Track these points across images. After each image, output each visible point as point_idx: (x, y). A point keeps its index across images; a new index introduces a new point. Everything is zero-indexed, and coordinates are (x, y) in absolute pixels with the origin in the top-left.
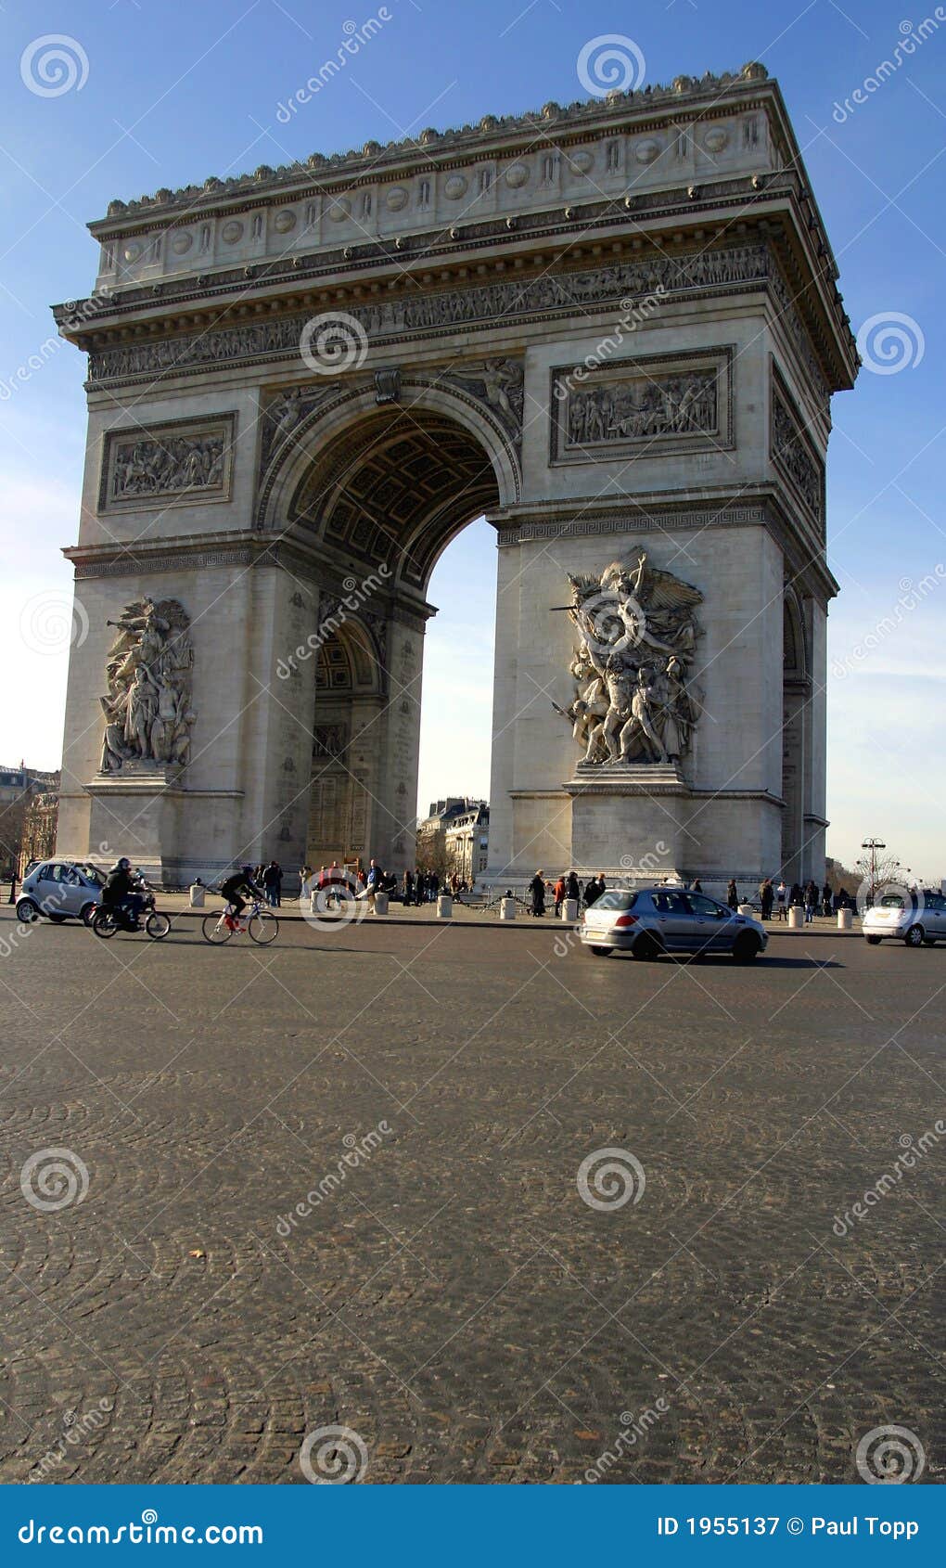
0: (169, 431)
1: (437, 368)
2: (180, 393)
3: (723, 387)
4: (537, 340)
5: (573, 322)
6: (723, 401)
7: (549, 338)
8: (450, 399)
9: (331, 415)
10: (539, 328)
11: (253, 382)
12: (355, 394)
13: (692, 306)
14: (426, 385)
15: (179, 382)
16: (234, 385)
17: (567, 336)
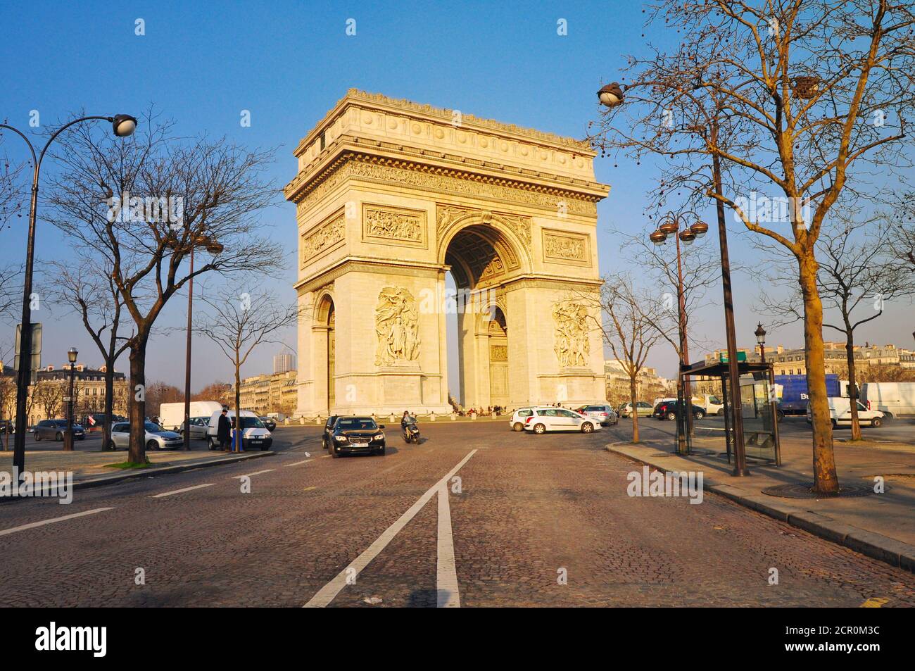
0: (393, 210)
1: (501, 214)
2: (398, 194)
3: (586, 246)
4: (536, 215)
5: (547, 212)
6: (587, 251)
7: (539, 216)
8: (506, 228)
9: (462, 222)
10: (536, 211)
11: (432, 199)
12: (473, 216)
13: (578, 218)
14: (498, 220)
15: (398, 189)
16: (424, 198)
17: (545, 216)
